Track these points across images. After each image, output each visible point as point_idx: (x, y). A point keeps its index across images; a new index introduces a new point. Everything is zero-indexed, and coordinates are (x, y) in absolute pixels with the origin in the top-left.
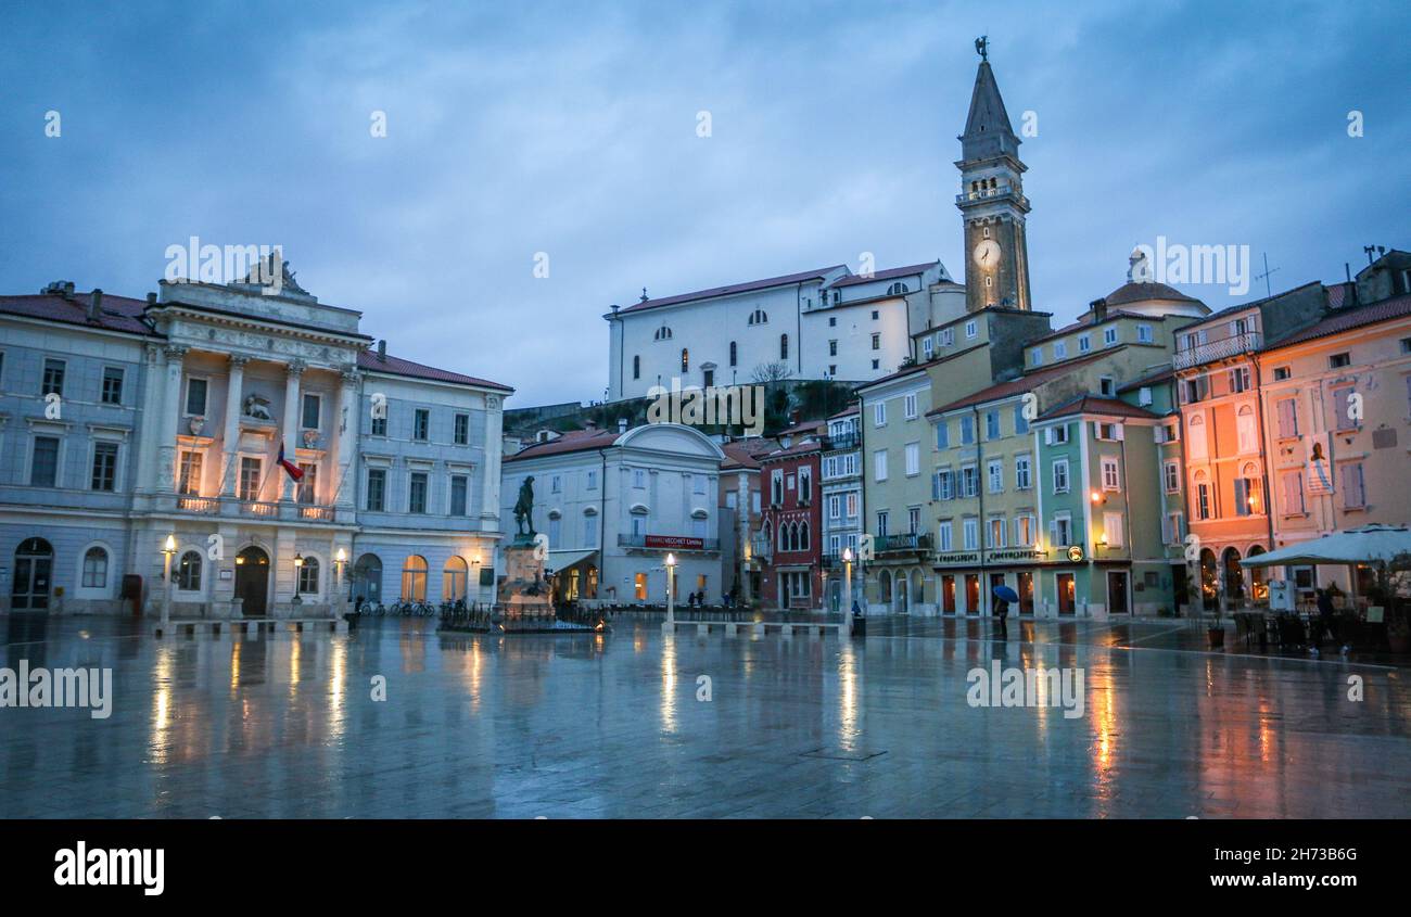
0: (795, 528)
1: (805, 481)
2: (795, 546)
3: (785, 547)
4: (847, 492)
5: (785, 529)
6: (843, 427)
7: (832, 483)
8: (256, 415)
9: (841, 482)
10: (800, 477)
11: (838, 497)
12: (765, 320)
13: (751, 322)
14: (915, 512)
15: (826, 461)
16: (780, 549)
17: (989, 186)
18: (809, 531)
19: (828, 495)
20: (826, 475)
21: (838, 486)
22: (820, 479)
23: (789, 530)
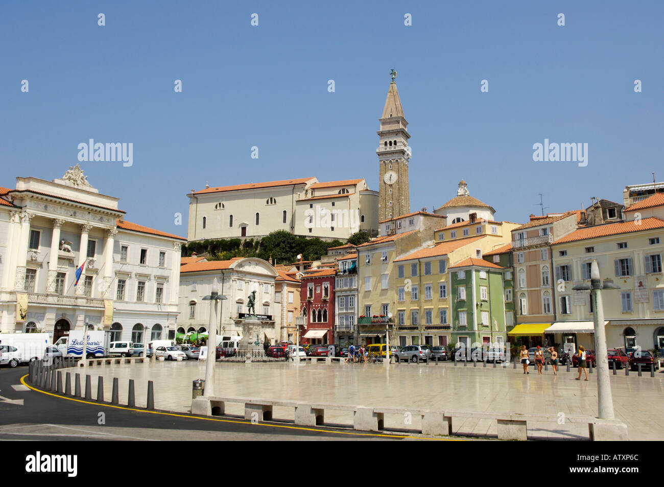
0: (320, 312)
1: (326, 289)
2: (320, 320)
3: (314, 320)
4: (350, 295)
5: (314, 312)
6: (347, 264)
7: (341, 291)
8: (65, 250)
9: (346, 291)
10: (323, 287)
11: (344, 297)
12: (275, 202)
13: (268, 203)
14: (385, 307)
15: (338, 280)
16: (311, 321)
17: (393, 144)
18: (327, 313)
19: (338, 296)
20: (338, 287)
21: (344, 292)
22: (334, 289)
23: (317, 313)
